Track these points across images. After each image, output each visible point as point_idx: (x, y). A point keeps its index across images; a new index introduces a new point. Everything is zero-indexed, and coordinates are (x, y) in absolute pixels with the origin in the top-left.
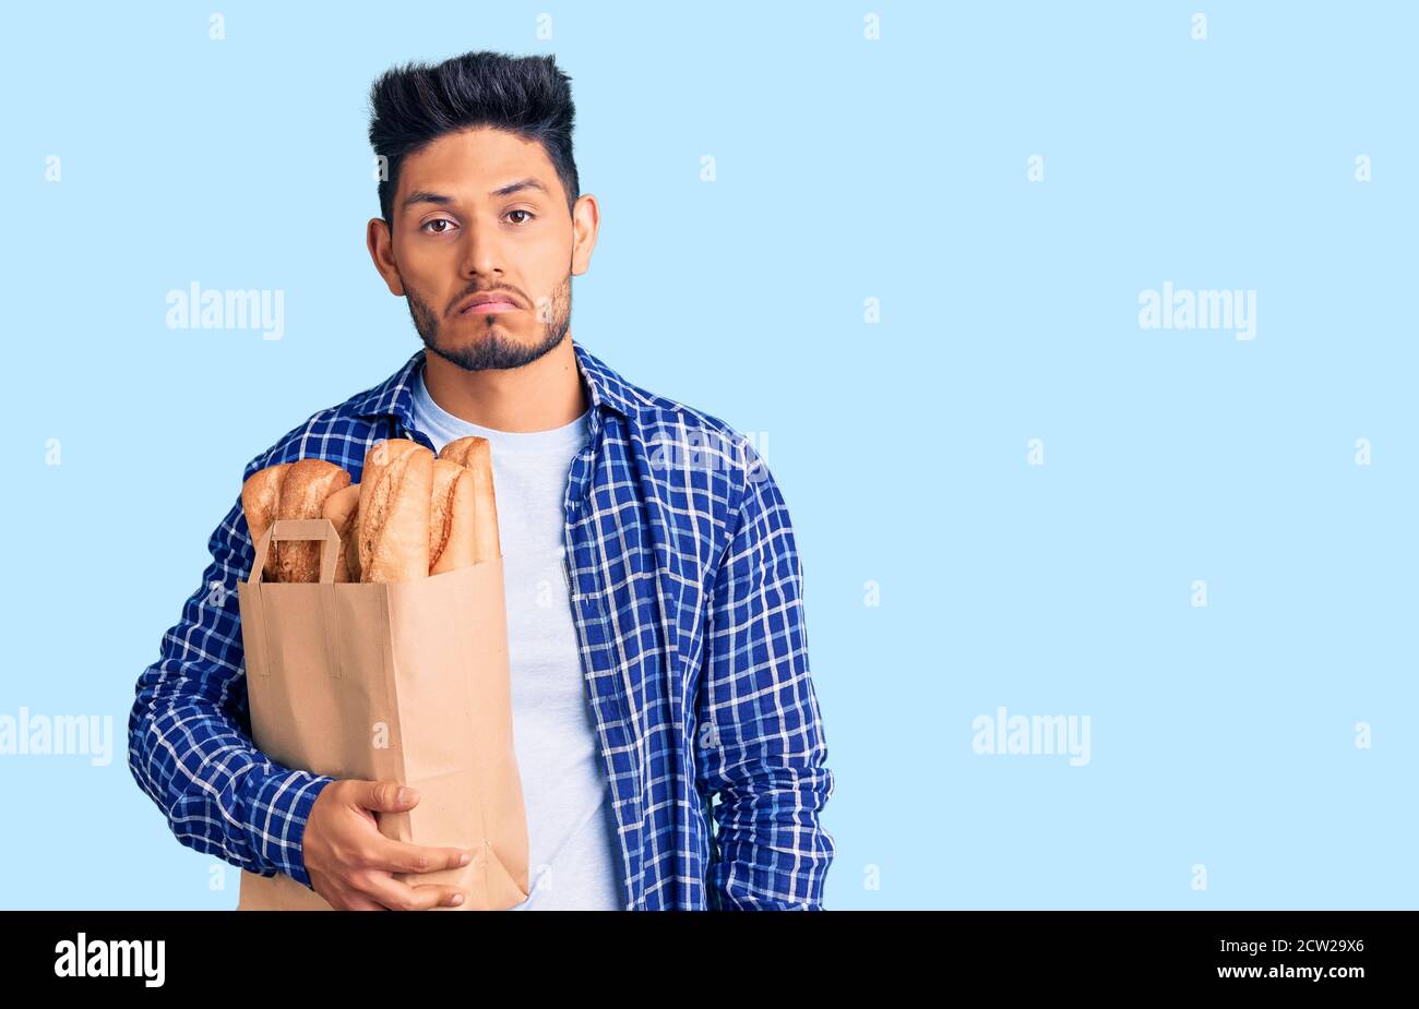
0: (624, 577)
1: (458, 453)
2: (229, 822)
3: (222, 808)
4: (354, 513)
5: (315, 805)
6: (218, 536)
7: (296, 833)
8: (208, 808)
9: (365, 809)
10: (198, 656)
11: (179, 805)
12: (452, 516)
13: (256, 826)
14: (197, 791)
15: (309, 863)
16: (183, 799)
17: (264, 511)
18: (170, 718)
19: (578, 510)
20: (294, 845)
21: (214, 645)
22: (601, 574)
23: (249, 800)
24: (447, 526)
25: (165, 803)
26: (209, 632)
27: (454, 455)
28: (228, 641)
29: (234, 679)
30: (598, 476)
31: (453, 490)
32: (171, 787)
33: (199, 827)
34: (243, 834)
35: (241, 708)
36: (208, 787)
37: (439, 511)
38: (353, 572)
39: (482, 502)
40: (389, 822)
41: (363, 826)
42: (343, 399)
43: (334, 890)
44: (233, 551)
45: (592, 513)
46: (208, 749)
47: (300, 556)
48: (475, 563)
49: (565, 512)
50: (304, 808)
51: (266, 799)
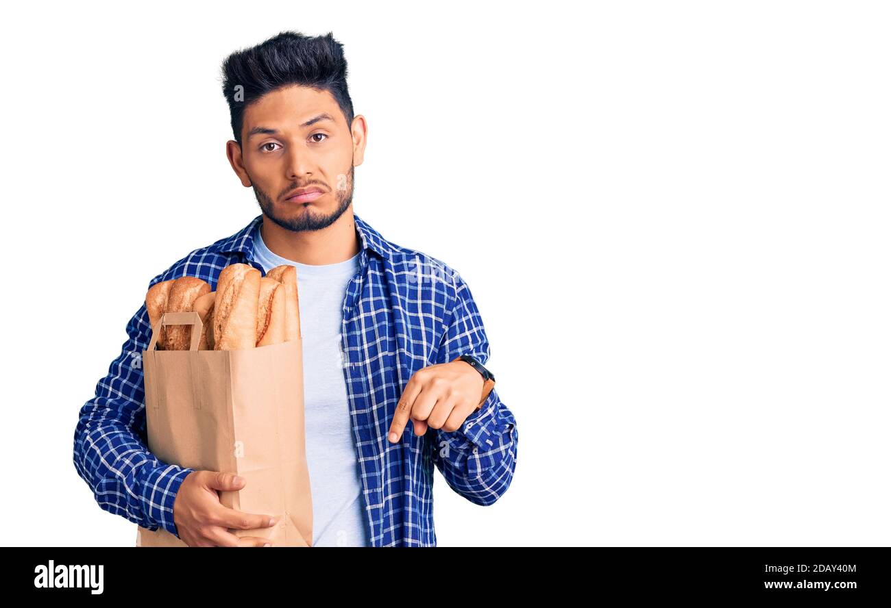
0: (377, 354)
1: (277, 274)
2: (130, 495)
3: (126, 486)
4: (211, 309)
5: (181, 485)
6: (132, 323)
7: (170, 502)
8: (118, 486)
9: (212, 489)
10: (117, 396)
11: (101, 484)
12: (271, 312)
13: (146, 497)
14: (112, 475)
15: (177, 521)
16: (104, 481)
17: (159, 308)
18: (99, 433)
19: (351, 312)
20: (168, 510)
21: (127, 390)
22: (363, 351)
23: (143, 481)
24: (268, 318)
25: (93, 483)
26: (124, 381)
27: (274, 276)
28: (135, 387)
29: (138, 410)
30: (364, 292)
31: (272, 296)
32: (97, 473)
33: (113, 498)
34: (138, 503)
35: (142, 428)
36: (119, 473)
37: (263, 308)
38: (210, 344)
39: (290, 304)
40: (227, 497)
41: (211, 499)
42: (211, 243)
43: (192, 538)
44: (140, 332)
45: (359, 314)
46: (120, 451)
47: (179, 335)
48: (285, 341)
49: (343, 313)
50: (175, 487)
51: (153, 481)
